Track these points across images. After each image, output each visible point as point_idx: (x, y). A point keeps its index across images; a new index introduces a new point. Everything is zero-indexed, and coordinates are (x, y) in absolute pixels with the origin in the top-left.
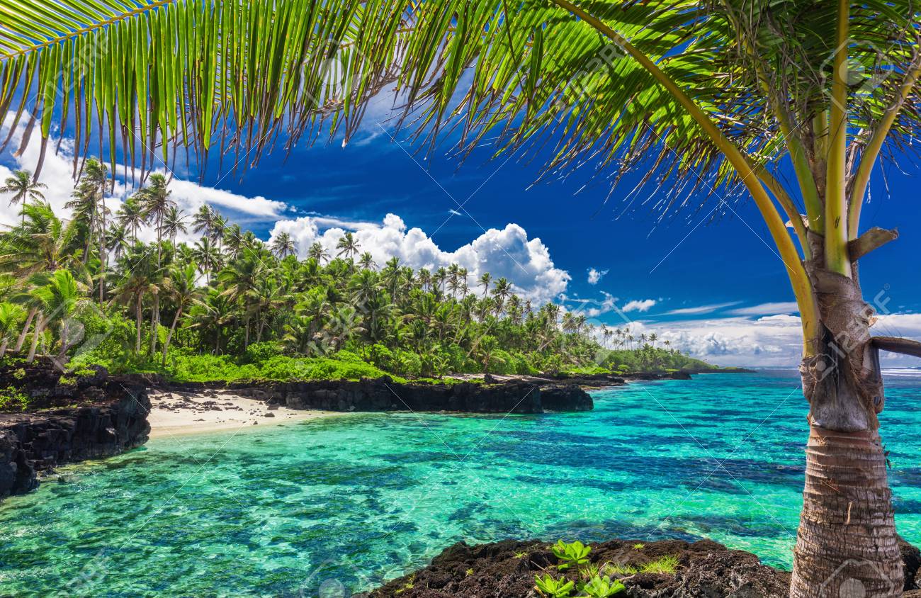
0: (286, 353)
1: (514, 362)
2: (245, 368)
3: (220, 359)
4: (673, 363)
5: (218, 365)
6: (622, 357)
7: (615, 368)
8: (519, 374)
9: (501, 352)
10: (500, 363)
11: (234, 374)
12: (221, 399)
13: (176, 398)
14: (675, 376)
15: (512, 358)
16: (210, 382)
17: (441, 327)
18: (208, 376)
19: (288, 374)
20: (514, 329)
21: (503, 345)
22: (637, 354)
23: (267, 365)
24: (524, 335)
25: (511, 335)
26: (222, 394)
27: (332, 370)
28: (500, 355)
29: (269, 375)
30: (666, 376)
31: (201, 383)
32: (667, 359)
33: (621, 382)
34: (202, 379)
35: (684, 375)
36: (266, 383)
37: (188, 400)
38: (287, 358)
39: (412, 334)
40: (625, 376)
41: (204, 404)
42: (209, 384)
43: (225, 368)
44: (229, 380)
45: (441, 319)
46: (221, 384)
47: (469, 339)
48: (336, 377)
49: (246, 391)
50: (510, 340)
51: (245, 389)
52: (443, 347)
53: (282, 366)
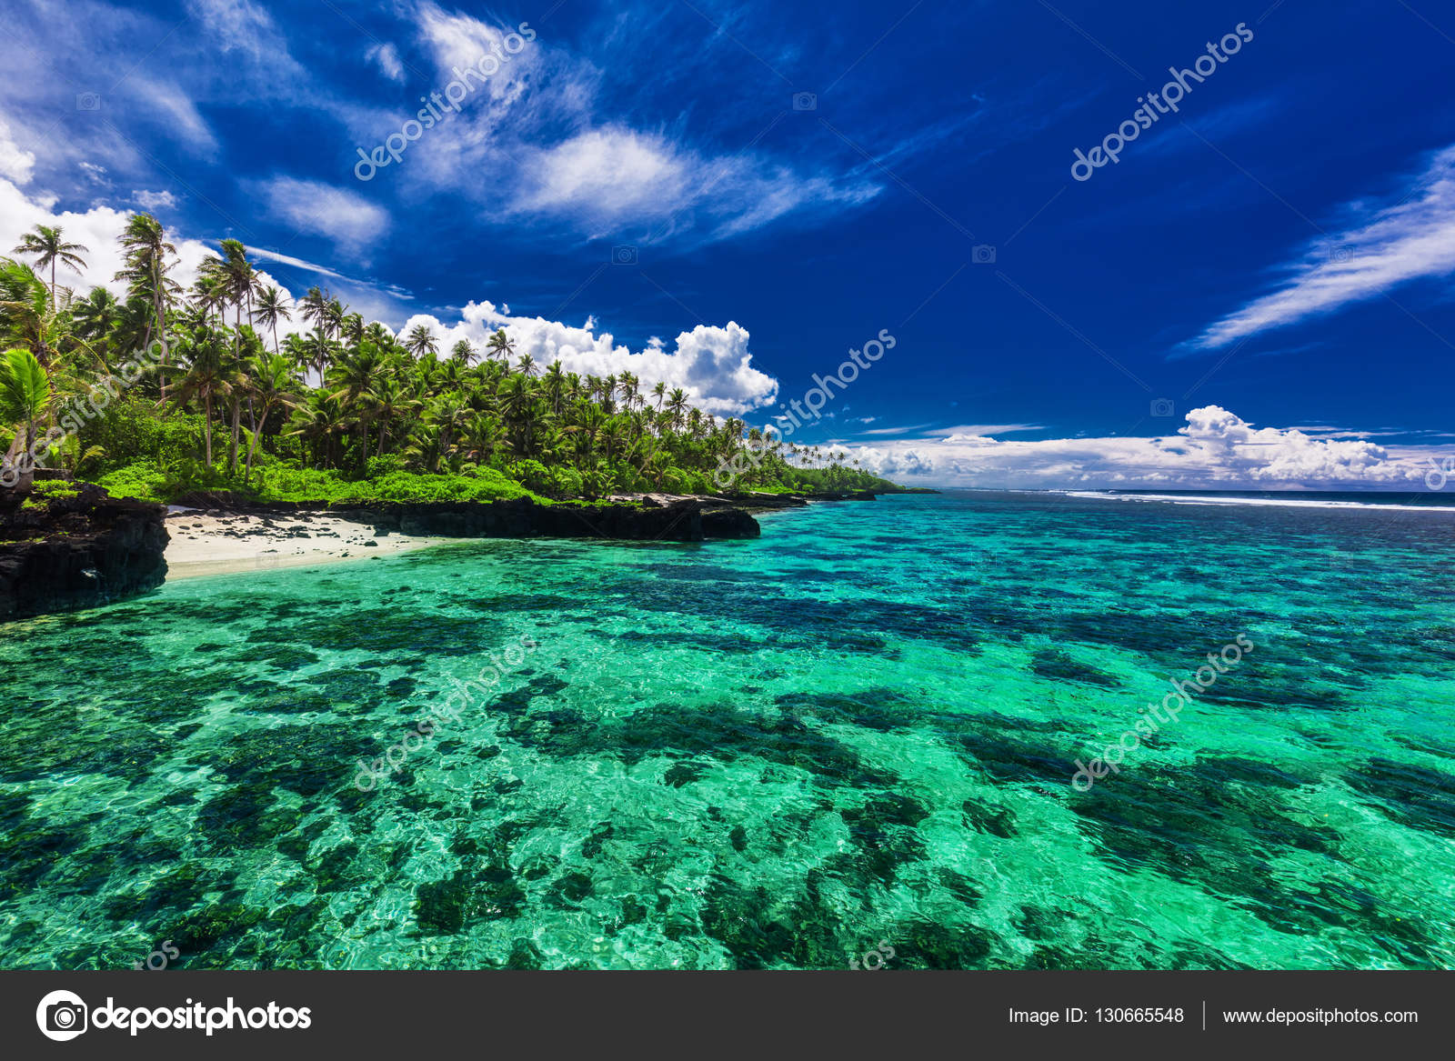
0: (407, 468)
1: (689, 480)
2: (355, 485)
3: (324, 474)
4: (860, 483)
5: (322, 482)
6: (808, 476)
7: (800, 488)
8: (695, 493)
9: (676, 470)
10: (675, 481)
11: (340, 491)
12: (318, 522)
13: (255, 521)
14: (860, 497)
15: (688, 476)
16: (306, 502)
17: (609, 442)
18: (305, 495)
19: (407, 493)
20: (693, 445)
21: (681, 463)
22: (824, 473)
23: (383, 481)
24: (703, 451)
25: (689, 452)
26: (320, 516)
27: (461, 489)
28: (674, 473)
29: (383, 494)
30: (851, 497)
31: (293, 504)
32: (854, 479)
33: (802, 503)
34: (296, 498)
35: (868, 496)
36: (378, 503)
37: (268, 524)
38: (407, 474)
39: (572, 448)
40: (809, 497)
41: (291, 529)
42: (304, 505)
43: (330, 485)
44: (332, 500)
45: (608, 432)
46: (321, 505)
47: (641, 455)
48: (465, 497)
49: (351, 513)
50: (688, 456)
51: (351, 511)
52: (610, 463)
53: (399, 484)
